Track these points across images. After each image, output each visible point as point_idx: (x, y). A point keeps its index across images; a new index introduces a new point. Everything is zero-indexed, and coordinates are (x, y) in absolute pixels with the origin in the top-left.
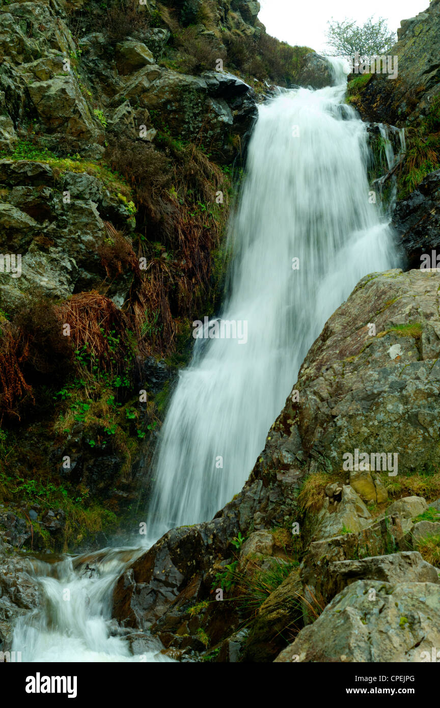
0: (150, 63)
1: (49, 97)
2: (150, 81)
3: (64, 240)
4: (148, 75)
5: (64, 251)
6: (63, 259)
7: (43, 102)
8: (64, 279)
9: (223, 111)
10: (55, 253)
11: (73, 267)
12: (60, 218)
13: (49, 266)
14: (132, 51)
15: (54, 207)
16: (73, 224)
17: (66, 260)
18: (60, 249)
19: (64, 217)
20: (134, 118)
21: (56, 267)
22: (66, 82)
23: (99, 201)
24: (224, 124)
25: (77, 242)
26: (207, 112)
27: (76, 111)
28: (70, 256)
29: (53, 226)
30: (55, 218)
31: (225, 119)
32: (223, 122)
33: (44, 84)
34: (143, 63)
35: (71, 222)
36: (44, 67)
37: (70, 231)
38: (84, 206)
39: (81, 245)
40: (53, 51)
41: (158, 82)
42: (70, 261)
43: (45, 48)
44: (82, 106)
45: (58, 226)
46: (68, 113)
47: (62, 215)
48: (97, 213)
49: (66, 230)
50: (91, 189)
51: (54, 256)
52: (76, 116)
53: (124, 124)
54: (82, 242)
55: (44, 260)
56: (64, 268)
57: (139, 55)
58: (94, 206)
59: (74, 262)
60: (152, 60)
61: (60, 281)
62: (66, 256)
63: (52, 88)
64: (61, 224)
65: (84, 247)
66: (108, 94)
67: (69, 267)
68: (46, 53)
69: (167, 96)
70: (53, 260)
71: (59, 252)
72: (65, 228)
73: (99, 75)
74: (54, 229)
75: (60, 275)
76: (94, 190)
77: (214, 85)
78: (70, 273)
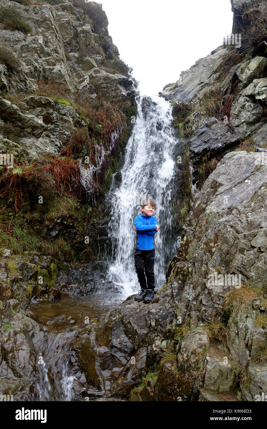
0: (95, 67)
1: (53, 73)
2: (95, 74)
3: (57, 133)
4: (95, 71)
5: (57, 138)
6: (57, 141)
7: (51, 75)
8: (56, 150)
9: (123, 90)
10: (53, 138)
11: (61, 145)
12: (56, 123)
13: (50, 144)
14: (88, 61)
15: (53, 118)
16: (61, 127)
17: (58, 142)
18: (55, 137)
19: (58, 123)
20: (88, 88)
21: (53, 144)
22: (61, 68)
23: (73, 118)
24: (124, 96)
25: (63, 135)
26: (117, 90)
27: (65, 81)
28: (59, 140)
29: (52, 126)
30: (52, 123)
31: (124, 94)
32: (122, 94)
33: (51, 67)
34: (93, 66)
35: (61, 125)
36: (52, 60)
37: (60, 129)
38: (67, 119)
39: (64, 136)
40: (56, 54)
41: (98, 75)
42: (59, 142)
43: (53, 52)
44: (67, 78)
45: (55, 127)
46: (62, 81)
47: (57, 122)
48: (72, 123)
49: (58, 129)
50: (70, 112)
51: (52, 139)
52: (65, 83)
53: (84, 90)
54: (65, 134)
55: (48, 141)
56: (56, 145)
57: (91, 63)
58: (71, 119)
59: (61, 143)
60: (96, 66)
61: (54, 151)
62: (58, 140)
63: (55, 70)
64: (56, 126)
65: (66, 137)
66: (78, 78)
67: (59, 145)
68: (53, 55)
69: (101, 81)
70: (52, 141)
71: (55, 138)
72: (58, 128)
73: (74, 69)
74: (53, 128)
75: (55, 148)
76: (71, 113)
77: (121, 79)
78: (59, 148)
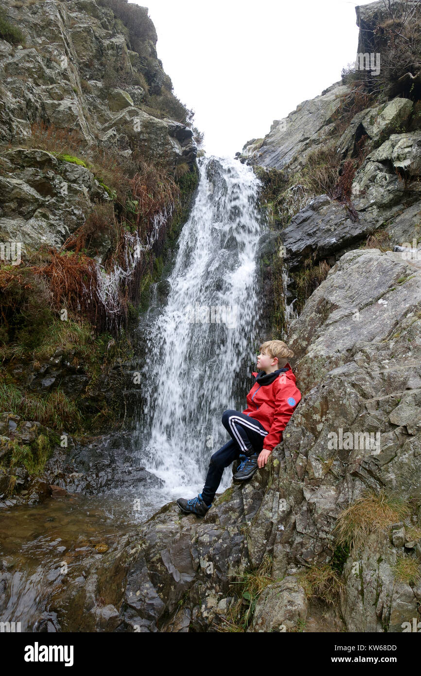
0: (131, 106)
1: (59, 111)
2: (130, 116)
3: (61, 212)
4: (129, 112)
5: (60, 219)
6: (59, 225)
7: (54, 115)
8: (58, 240)
9: (176, 146)
10: (54, 220)
11: (66, 232)
12: (59, 195)
13: (48, 229)
14: (119, 94)
15: (55, 186)
16: (68, 201)
17: (61, 226)
18: (57, 218)
20: (118, 140)
21: (53, 230)
22: (72, 104)
23: (89, 187)
24: (177, 155)
25: (71, 214)
26: (166, 145)
27: (78, 125)
28: (64, 224)
29: (53, 200)
30: (54, 195)
31: (177, 151)
32: (175, 152)
33: (56, 102)
34: (128, 105)
35: (67, 199)
36: (57, 91)
37: (66, 205)
38: (78, 188)
39: (73, 217)
40: (65, 81)
42: (64, 227)
43: (59, 78)
44: (82, 122)
45: (57, 201)
46: (73, 125)
48: (86, 194)
49: (63, 205)
50: (84, 177)
51: (52, 222)
52: (78, 129)
53: (110, 142)
54: (75, 214)
55: (44, 224)
56: (59, 232)
57: (124, 98)
58: (86, 190)
59: (67, 228)
60: (132, 104)
61: (55, 241)
62: (62, 223)
63: (61, 106)
64: (59, 199)
66: (100, 122)
67: (63, 232)
68: (59, 82)
70: (52, 225)
71: (57, 220)
72: (63, 203)
73: (96, 107)
74: (54, 203)
75: (56, 237)
76: (86, 178)
77: (172, 126)
78: (64, 236)
